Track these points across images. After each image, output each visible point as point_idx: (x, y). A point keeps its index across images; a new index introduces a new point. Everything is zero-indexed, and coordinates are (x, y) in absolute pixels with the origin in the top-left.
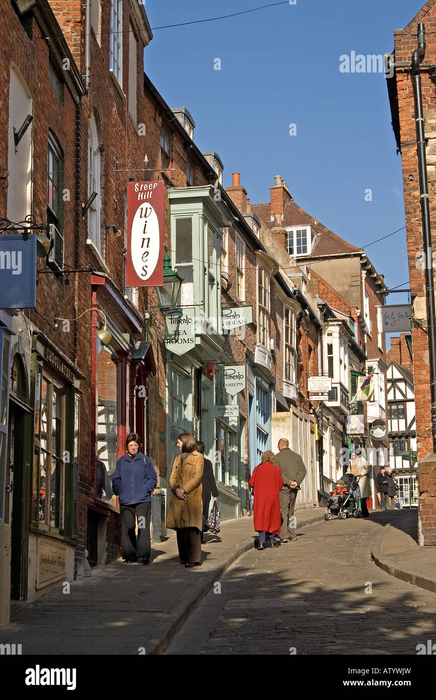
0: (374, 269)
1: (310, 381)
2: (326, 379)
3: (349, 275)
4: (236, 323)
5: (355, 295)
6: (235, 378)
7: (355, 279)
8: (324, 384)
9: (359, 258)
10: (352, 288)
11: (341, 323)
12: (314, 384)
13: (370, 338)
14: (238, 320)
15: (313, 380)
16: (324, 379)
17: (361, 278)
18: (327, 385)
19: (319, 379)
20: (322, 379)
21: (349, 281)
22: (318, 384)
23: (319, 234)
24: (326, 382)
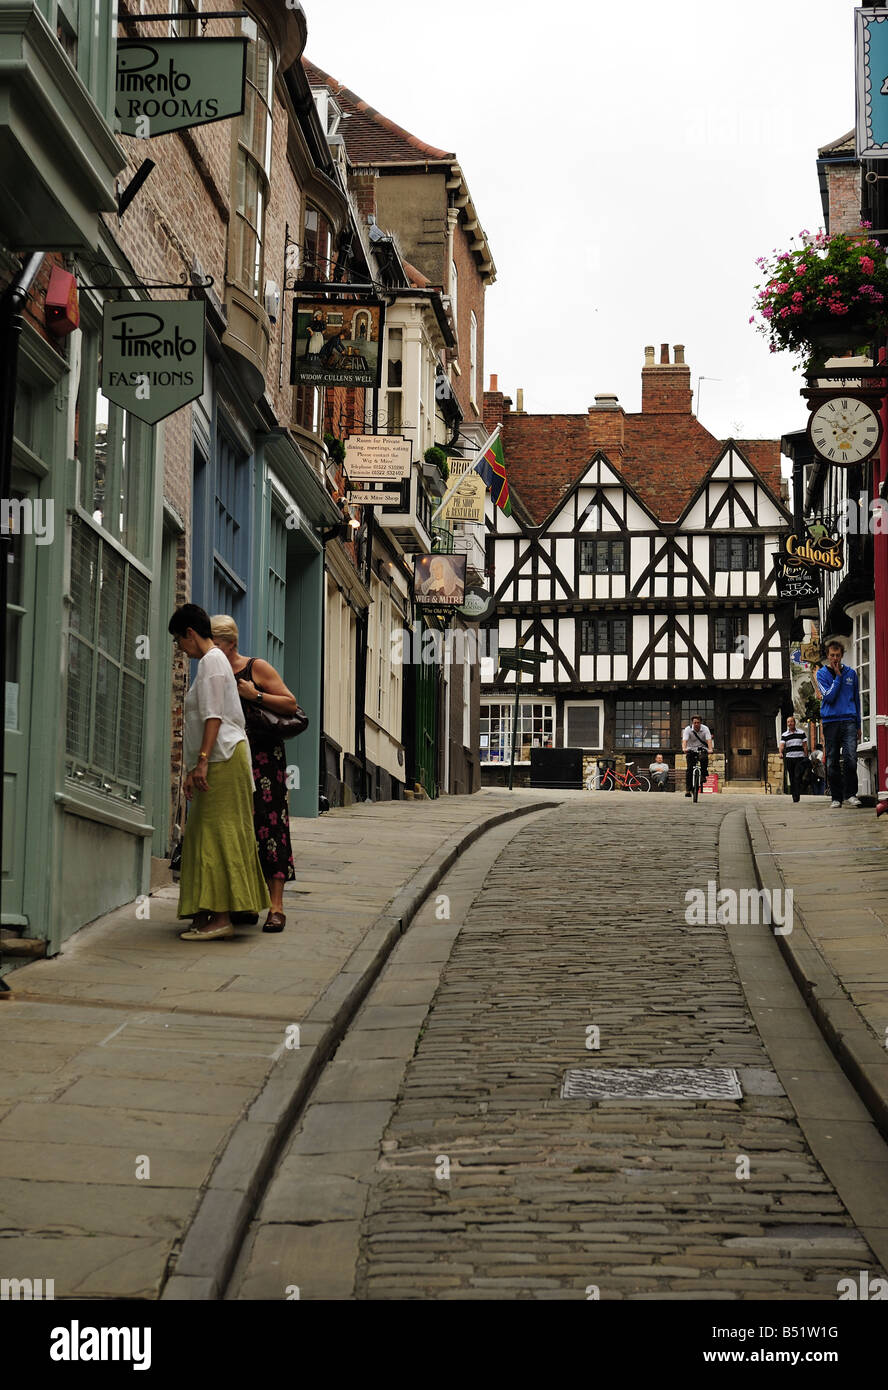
0: (474, 212)
1: (350, 447)
2: (397, 446)
3: (418, 217)
4: (170, 108)
5: (430, 266)
6: (161, 350)
7: (432, 226)
8: (389, 459)
9: (442, 178)
10: (424, 249)
11: (427, 301)
12: (361, 458)
13: (457, 374)
14: (180, 96)
15: (360, 444)
16: (391, 446)
17: (447, 224)
18: (397, 462)
19: (376, 445)
20: (386, 445)
21: (416, 230)
22: (373, 458)
23: (346, 115)
24: (396, 452)
